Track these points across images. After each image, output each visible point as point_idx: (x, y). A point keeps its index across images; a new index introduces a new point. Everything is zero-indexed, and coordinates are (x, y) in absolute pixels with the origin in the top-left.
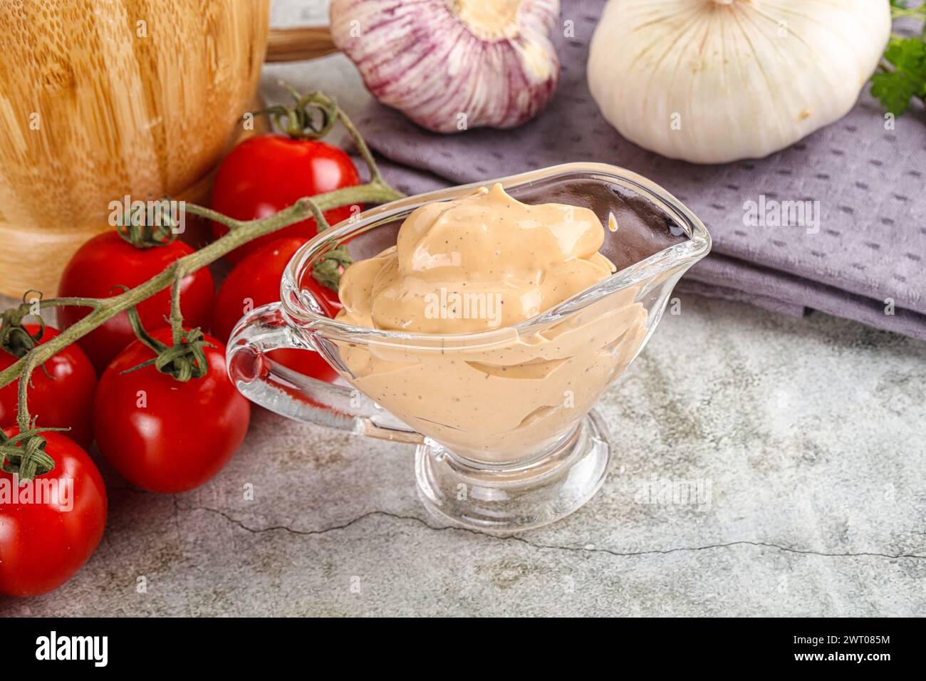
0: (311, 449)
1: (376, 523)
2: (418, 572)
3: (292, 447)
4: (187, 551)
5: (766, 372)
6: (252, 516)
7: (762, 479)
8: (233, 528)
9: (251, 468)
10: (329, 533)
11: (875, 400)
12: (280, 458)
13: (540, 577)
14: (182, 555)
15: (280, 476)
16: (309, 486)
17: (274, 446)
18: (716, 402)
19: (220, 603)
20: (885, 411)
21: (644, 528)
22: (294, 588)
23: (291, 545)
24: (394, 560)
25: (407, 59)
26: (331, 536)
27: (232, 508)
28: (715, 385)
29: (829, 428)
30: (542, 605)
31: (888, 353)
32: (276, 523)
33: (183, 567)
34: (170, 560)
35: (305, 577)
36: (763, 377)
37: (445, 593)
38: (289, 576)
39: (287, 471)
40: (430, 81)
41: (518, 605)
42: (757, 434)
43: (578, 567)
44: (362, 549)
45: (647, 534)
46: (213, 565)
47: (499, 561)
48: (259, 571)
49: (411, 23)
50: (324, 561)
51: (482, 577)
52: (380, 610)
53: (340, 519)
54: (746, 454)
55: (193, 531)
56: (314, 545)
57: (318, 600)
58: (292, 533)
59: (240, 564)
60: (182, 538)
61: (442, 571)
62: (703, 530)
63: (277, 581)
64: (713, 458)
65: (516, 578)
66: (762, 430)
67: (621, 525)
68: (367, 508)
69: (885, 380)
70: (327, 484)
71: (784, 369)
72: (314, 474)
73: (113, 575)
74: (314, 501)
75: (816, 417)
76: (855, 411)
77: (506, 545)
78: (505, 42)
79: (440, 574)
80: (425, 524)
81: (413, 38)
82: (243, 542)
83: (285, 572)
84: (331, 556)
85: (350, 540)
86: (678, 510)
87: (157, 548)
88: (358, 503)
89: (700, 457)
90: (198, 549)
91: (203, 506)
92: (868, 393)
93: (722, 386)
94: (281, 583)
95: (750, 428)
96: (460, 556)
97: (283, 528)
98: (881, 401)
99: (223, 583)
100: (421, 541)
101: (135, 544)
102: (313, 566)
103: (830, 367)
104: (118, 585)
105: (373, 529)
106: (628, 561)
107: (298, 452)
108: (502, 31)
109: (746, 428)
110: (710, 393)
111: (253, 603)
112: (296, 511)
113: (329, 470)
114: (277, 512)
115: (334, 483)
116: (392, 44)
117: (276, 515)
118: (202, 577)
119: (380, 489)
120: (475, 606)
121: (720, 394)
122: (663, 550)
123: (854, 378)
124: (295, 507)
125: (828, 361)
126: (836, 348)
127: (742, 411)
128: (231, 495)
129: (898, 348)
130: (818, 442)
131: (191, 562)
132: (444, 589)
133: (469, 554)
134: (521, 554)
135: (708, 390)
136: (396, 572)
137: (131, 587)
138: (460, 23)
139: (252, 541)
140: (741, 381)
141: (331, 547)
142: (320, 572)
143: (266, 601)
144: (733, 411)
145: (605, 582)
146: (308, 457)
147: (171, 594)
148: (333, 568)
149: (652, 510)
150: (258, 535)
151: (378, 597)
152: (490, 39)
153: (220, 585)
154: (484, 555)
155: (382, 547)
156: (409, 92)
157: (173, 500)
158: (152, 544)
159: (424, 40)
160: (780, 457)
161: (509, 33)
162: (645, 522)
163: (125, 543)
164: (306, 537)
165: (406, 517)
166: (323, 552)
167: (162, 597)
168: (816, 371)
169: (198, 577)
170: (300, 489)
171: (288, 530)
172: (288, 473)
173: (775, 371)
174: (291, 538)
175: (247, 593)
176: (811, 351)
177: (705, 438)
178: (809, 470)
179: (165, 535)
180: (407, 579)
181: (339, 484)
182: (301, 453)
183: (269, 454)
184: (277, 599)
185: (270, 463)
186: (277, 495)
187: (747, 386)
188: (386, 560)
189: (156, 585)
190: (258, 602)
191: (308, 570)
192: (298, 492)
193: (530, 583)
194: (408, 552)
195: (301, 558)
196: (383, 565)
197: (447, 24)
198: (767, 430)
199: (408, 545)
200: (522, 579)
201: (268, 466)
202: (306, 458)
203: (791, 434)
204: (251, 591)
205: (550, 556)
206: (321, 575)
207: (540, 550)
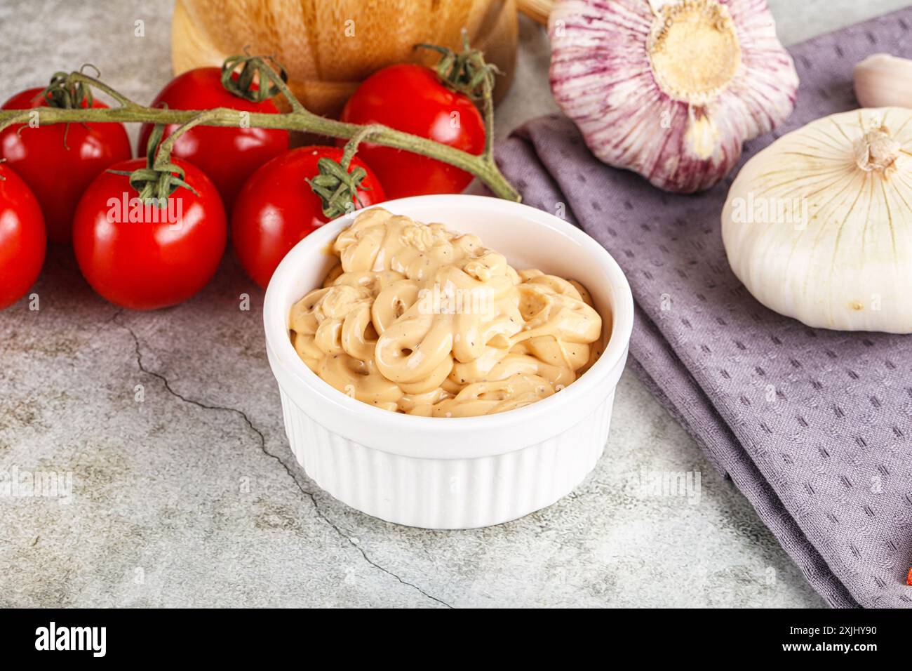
0: (253, 338)
1: (230, 420)
2: (214, 474)
3: (242, 328)
4: (82, 353)
5: (648, 503)
6: (155, 358)
7: (541, 580)
8: (131, 357)
9: (197, 324)
10: (190, 405)
11: (705, 579)
12: (224, 330)
13: (292, 537)
14: (75, 352)
15: (209, 343)
16: (218, 363)
17: (231, 320)
18: (581, 500)
19: (57, 402)
20: (703, 593)
21: (411, 554)
22: (118, 426)
23: (155, 395)
24: (209, 454)
25: (577, 68)
26: (188, 408)
27: (149, 343)
28: (597, 487)
29: (642, 577)
30: (268, 557)
31: (762, 552)
32: (164, 373)
33: (65, 361)
34: (64, 350)
35: (135, 424)
36: (641, 505)
37: (214, 502)
38: (125, 416)
39: (217, 342)
40: (587, 98)
41: (252, 546)
42: (581, 544)
43: (328, 548)
44: (198, 431)
45: (407, 561)
46: (87, 374)
47: (279, 506)
48: (111, 399)
49: (601, 39)
50: (161, 423)
51: (255, 509)
52: (155, 482)
53: (210, 400)
54: (555, 553)
55: (104, 341)
56: (170, 405)
57: (124, 445)
58: (167, 387)
59: (105, 384)
60: (90, 341)
61: (231, 486)
62: (450, 585)
63: (113, 414)
64: (526, 540)
65: (276, 526)
66: (587, 545)
67: (397, 541)
68: (239, 404)
69: (731, 571)
70: (232, 370)
71: (665, 510)
72: (233, 357)
73: (14, 335)
74: (208, 376)
75: (643, 563)
76: (678, 577)
77: (300, 498)
78: (685, 106)
79: (228, 485)
80: (263, 444)
81: (593, 53)
82: (126, 371)
83: (126, 411)
84: (170, 422)
85: (198, 419)
86: (453, 559)
87: (65, 337)
88: (236, 397)
89: (517, 532)
90: (92, 356)
91: (132, 329)
92: (706, 571)
93: (601, 492)
94: (114, 417)
95: (581, 536)
96: (258, 483)
97: (165, 380)
98: (709, 584)
99: (77, 391)
100: (245, 453)
101: (55, 324)
102: (150, 420)
103: (701, 532)
104: (9, 345)
105: (222, 422)
106: (367, 569)
107: (242, 334)
108: (687, 94)
109: (578, 534)
110: (586, 490)
111: (79, 418)
112: (188, 374)
113: (245, 361)
114: (174, 367)
115: (238, 372)
116: (575, 49)
117: (171, 368)
118: (69, 377)
119: (264, 398)
120: (222, 525)
121: (592, 496)
122: (402, 579)
123: (711, 552)
124: (191, 370)
125: (707, 526)
126: (725, 521)
127: (592, 520)
128: (159, 334)
129: (774, 553)
130: (619, 582)
131: (75, 362)
132: (216, 499)
133: (266, 486)
134: (301, 511)
135: (587, 487)
136: (200, 463)
137: (15, 352)
138: (648, 64)
139: (132, 375)
140: (619, 497)
141: (179, 415)
142: (149, 427)
143: (88, 422)
144: (586, 515)
145: (333, 572)
146: (244, 342)
147: (34, 374)
148: (162, 431)
149: (433, 545)
150: (142, 373)
151: (165, 472)
152: (672, 95)
153: (73, 390)
154: (275, 494)
155: (213, 439)
156: (567, 100)
157: (116, 312)
158: (66, 332)
159: (600, 58)
160: (576, 573)
161: (695, 100)
162: (418, 550)
163: (49, 319)
164: (171, 396)
165: (256, 431)
166: (169, 416)
167: (26, 372)
168: (688, 527)
169: (66, 375)
170: (210, 361)
171: (166, 383)
172: (217, 345)
173: (656, 507)
174: (159, 391)
175: (83, 408)
176: (702, 510)
177: (539, 521)
178: (585, 598)
179: (83, 332)
180: (201, 474)
181: (241, 375)
182: (242, 337)
183: (221, 322)
184: (97, 426)
185: (214, 329)
186: (189, 355)
187: (621, 503)
188: (204, 450)
189: (33, 361)
190: (83, 419)
191: (143, 420)
192: (206, 362)
193: (280, 536)
194: (226, 455)
195: (149, 409)
196: (197, 453)
197: (634, 58)
198: (594, 546)
199: (233, 450)
200: (279, 529)
201: (209, 331)
202: (241, 342)
203: (607, 562)
204: (88, 408)
205: (318, 527)
206: (147, 430)
207: (318, 518)
